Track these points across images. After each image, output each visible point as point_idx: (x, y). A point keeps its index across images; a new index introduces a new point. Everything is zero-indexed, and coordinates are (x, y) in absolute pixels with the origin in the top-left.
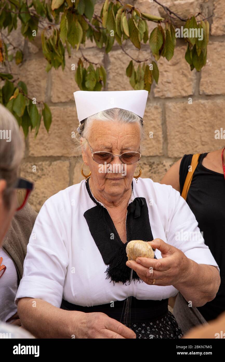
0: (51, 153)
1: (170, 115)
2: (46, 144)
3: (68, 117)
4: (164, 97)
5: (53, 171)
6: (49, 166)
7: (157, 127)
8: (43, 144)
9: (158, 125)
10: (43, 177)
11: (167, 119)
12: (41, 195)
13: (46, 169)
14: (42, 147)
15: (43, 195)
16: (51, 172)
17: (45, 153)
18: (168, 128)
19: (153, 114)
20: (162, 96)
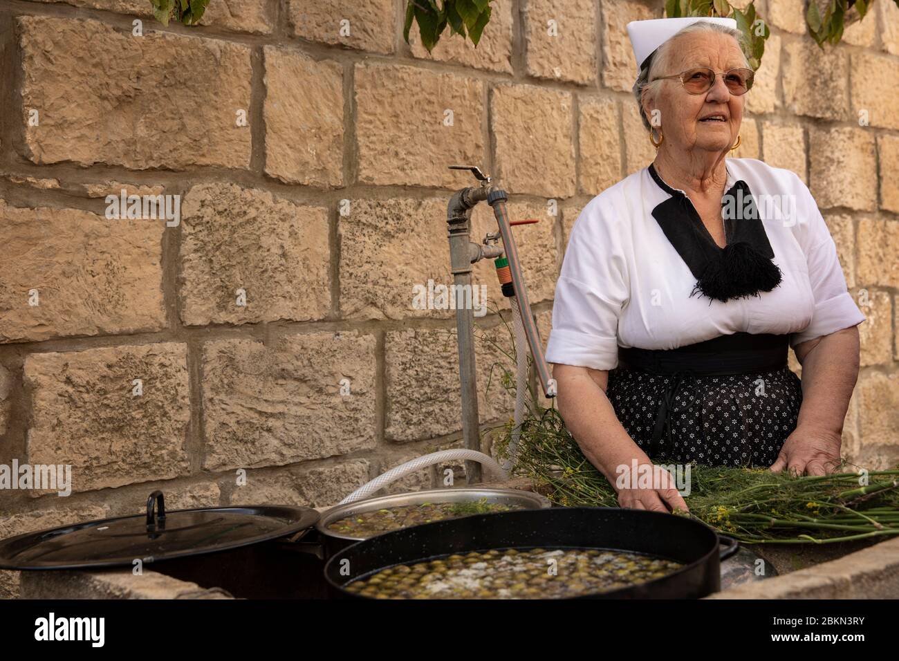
0: (417, 177)
1: (631, 124)
2: (402, 154)
3: (453, 97)
4: (619, 90)
5: (426, 222)
6: (416, 209)
7: (614, 144)
8: (397, 154)
9: (615, 141)
10: (401, 235)
11: (626, 130)
12: (397, 281)
13: (409, 215)
14: (395, 162)
15: (403, 281)
16: (422, 223)
17: (401, 178)
18: (629, 146)
19: (608, 119)
20: (616, 87)
